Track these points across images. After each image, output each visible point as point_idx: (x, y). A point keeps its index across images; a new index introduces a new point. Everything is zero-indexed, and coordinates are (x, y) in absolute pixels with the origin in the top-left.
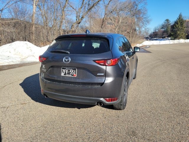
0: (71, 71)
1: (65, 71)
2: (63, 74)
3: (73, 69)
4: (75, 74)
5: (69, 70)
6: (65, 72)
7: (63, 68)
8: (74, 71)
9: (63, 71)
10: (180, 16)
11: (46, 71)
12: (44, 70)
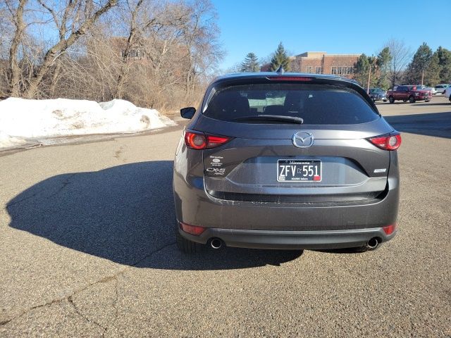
0: (307, 168)
1: (288, 168)
2: (281, 178)
3: (310, 162)
4: (316, 175)
5: (301, 166)
6: (287, 171)
7: (281, 163)
8: (314, 169)
9: (280, 169)
10: (280, 48)
11: (226, 174)
12: (218, 172)
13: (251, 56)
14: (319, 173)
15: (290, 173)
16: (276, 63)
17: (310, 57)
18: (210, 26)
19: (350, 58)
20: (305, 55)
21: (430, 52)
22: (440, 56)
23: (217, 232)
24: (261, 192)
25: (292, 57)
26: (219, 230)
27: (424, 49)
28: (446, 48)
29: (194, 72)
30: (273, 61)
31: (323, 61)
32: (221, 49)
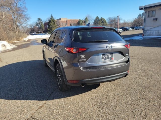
0: (110, 56)
1: (105, 57)
2: (103, 60)
3: (110, 54)
4: (112, 58)
5: (108, 56)
6: (104, 57)
7: (103, 55)
8: (111, 56)
9: (102, 57)
10: (52, 16)
11: (86, 61)
12: (84, 60)
13: (39, 19)
14: (113, 57)
15: (105, 58)
16: (51, 22)
17: (62, 20)
18: (22, 7)
19: (76, 20)
20: (60, 19)
21: (99, 19)
22: (102, 20)
23: (85, 81)
24: (98, 65)
25: (56, 20)
26: (85, 80)
27: (97, 18)
28: (103, 18)
29: (17, 26)
30: (49, 21)
31: (67, 21)
32: (28, 16)
